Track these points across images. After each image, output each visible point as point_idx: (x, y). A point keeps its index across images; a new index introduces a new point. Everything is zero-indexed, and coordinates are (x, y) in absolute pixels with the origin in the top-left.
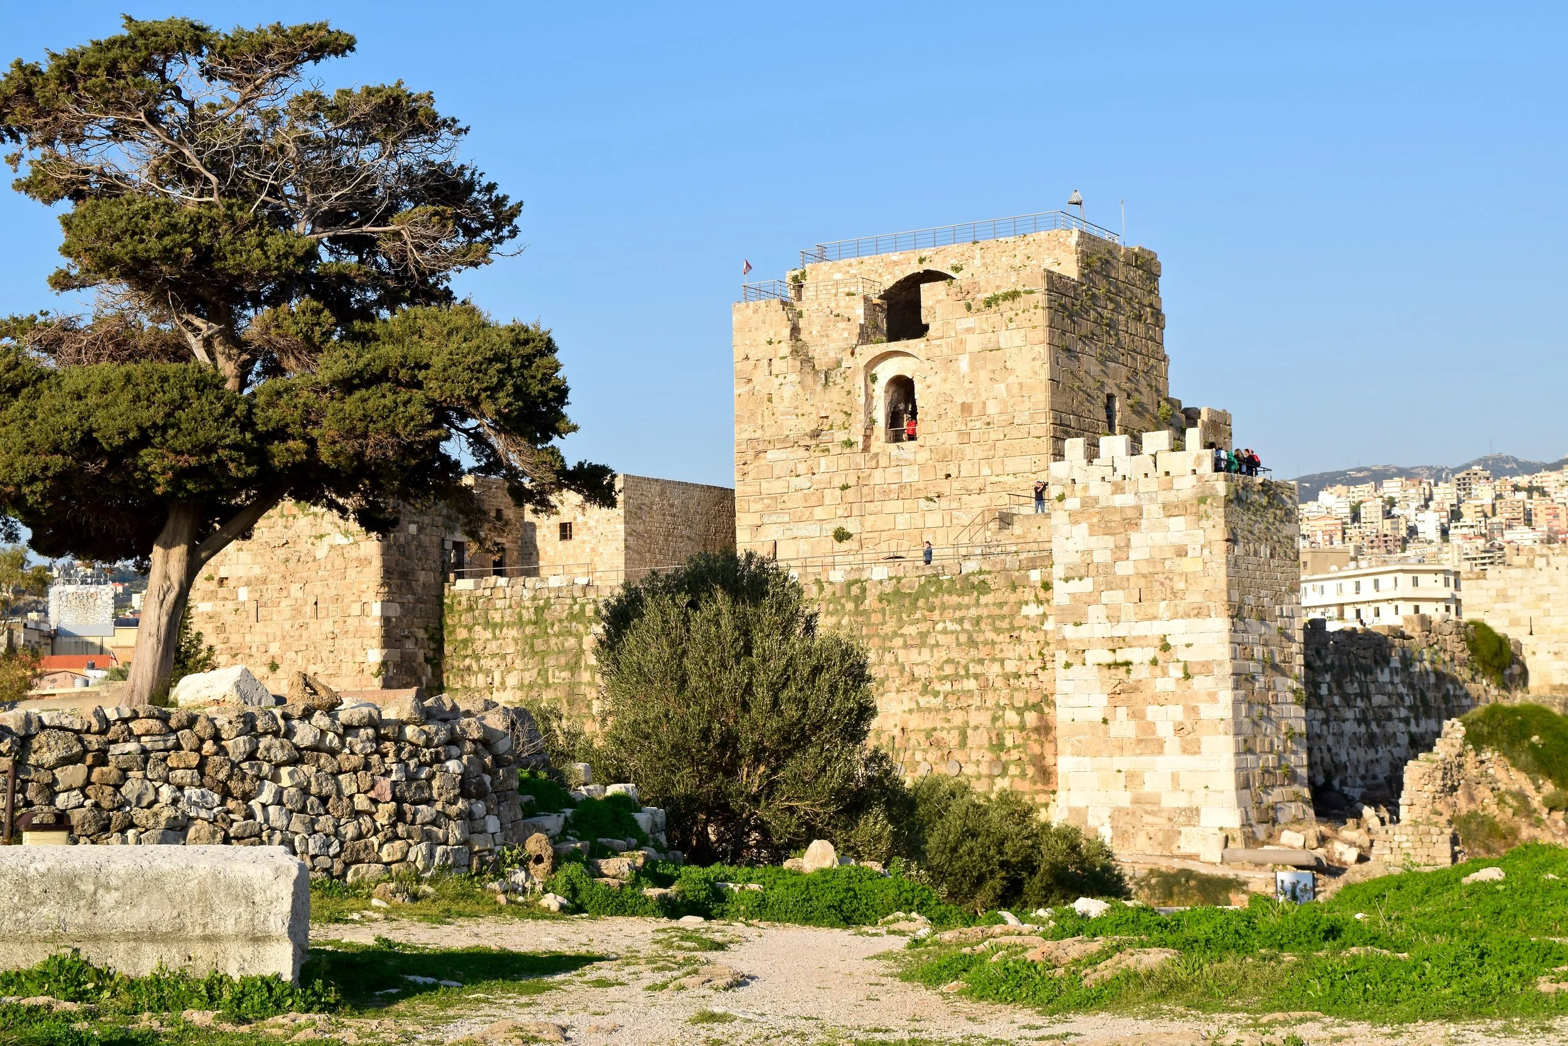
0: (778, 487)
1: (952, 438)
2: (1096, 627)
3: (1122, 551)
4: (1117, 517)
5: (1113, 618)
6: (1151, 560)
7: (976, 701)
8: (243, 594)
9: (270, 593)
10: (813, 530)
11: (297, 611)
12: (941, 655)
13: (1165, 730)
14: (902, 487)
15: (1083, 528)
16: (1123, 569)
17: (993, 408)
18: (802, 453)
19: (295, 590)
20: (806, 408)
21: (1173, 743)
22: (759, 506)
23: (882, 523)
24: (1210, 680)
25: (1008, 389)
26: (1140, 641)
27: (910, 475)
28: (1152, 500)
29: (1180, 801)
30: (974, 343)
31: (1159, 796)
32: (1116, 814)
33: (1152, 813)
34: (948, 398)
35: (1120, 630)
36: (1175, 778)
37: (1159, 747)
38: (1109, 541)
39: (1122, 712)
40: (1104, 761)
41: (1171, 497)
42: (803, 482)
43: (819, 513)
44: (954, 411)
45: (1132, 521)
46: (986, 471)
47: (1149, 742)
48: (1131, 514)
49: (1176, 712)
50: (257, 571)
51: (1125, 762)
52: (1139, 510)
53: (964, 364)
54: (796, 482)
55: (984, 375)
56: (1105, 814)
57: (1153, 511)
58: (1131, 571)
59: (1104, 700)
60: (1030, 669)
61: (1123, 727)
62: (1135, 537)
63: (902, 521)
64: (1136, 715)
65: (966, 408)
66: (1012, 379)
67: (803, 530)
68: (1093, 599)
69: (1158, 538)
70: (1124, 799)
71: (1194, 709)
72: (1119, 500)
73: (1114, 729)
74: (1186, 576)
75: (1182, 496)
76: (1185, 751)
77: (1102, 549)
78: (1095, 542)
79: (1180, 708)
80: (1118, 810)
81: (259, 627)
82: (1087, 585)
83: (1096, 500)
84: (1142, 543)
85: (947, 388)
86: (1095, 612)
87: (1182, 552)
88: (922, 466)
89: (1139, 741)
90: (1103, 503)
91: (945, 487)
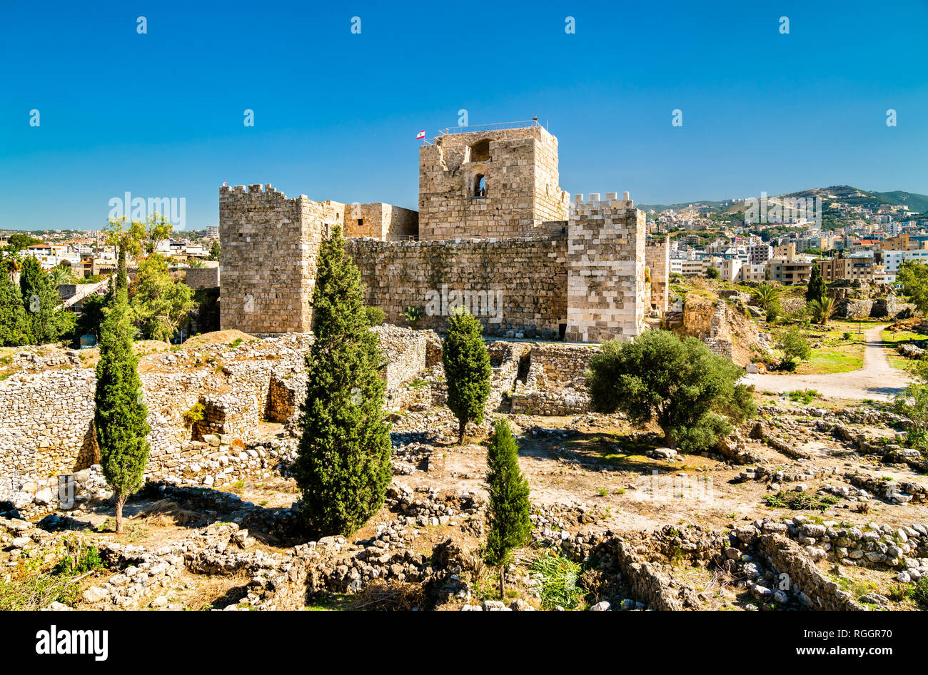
0: (435, 210)
1: (500, 196)
2: (585, 262)
3: (595, 236)
4: (594, 223)
5: (591, 259)
6: (607, 239)
7: (530, 287)
8: (248, 239)
9: (259, 239)
10: (447, 225)
11: (270, 247)
12: (516, 270)
13: (610, 300)
14: (480, 212)
15: (581, 227)
16: (596, 242)
17: (514, 186)
18: (444, 199)
19: (269, 239)
20: (446, 183)
21: (613, 305)
22: (428, 216)
23: (473, 223)
24: (628, 283)
25: (520, 179)
26: (602, 268)
27: (484, 208)
28: (609, 218)
29: (615, 325)
30: (508, 163)
31: (606, 323)
32: (590, 328)
33: (605, 329)
34: (498, 182)
35: (594, 264)
36: (613, 317)
37: (608, 305)
38: (591, 232)
39: (593, 293)
40: (586, 310)
41: (616, 217)
42: (444, 209)
43: (450, 219)
44: (500, 187)
45: (600, 225)
46: (511, 207)
47: (603, 303)
48: (599, 222)
49: (615, 294)
50: (253, 231)
51: (593, 311)
52: (603, 220)
53: (504, 170)
54: (442, 209)
55: (511, 174)
56: (586, 329)
57: (609, 221)
58: (599, 243)
59: (586, 289)
60: (551, 276)
61: (593, 298)
62: (601, 231)
63: (480, 224)
64: (598, 294)
65: (505, 185)
66: (522, 176)
67: (444, 225)
68: (584, 252)
69: (610, 231)
70: (593, 324)
71: (622, 293)
72: (595, 217)
73: (590, 300)
74: (621, 245)
75: (621, 216)
76: (617, 307)
77: (588, 235)
78: (585, 232)
79: (616, 292)
80: (591, 327)
81: (255, 252)
82: (581, 247)
83: (587, 216)
84: (603, 233)
85: (498, 178)
86: (584, 257)
87: (619, 236)
88: (488, 205)
89: (600, 303)
90: (589, 218)
91: (496, 212)
